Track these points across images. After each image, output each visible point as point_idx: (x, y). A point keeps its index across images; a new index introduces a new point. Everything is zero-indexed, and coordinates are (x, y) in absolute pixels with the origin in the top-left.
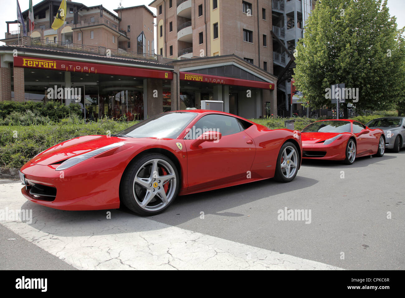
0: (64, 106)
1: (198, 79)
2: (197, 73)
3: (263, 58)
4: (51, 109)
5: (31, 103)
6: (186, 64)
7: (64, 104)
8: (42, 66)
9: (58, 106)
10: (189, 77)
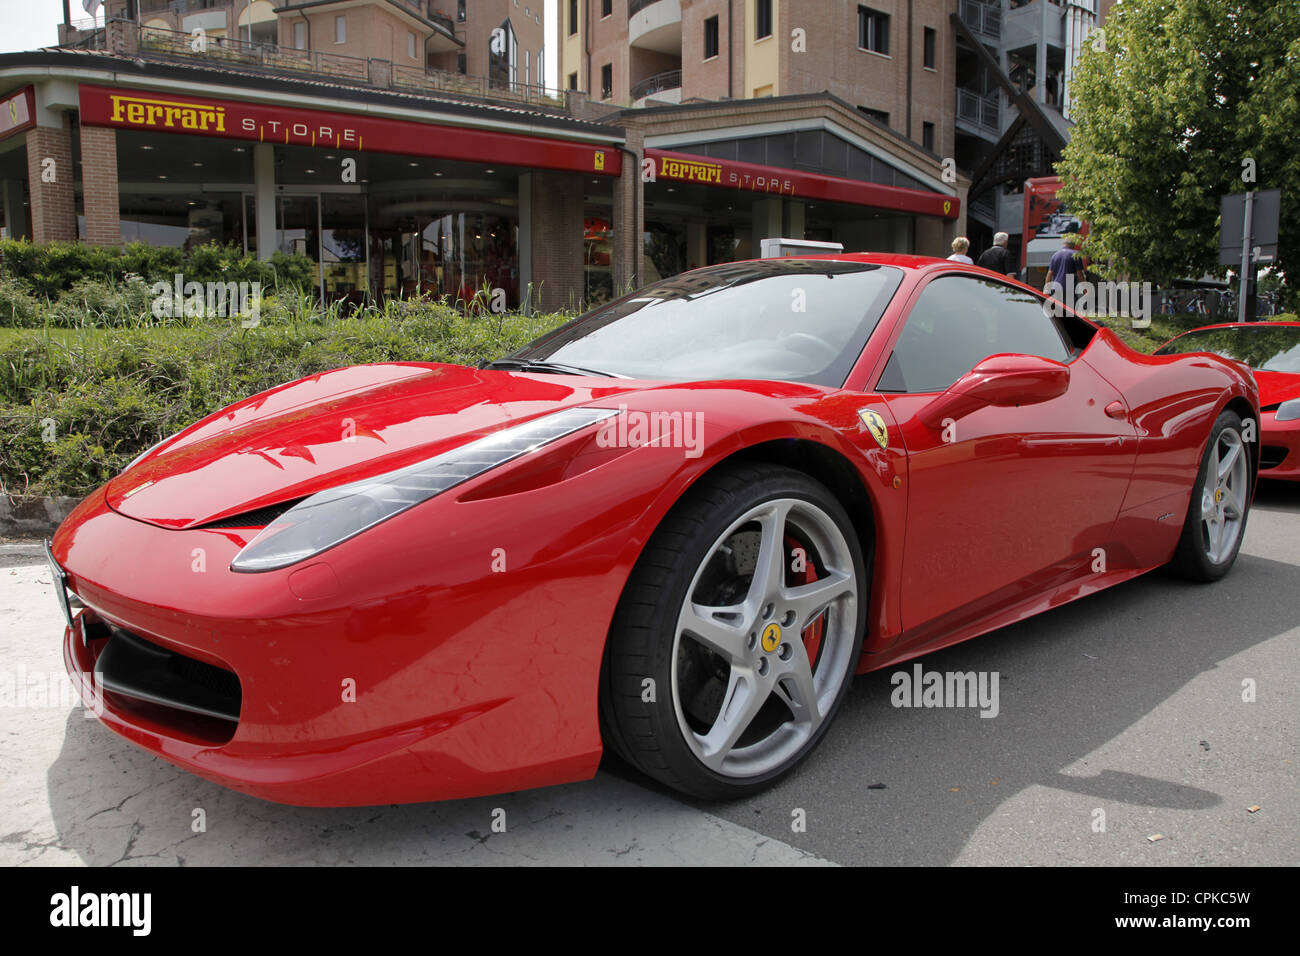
0: (255, 262)
1: (707, 177)
2: (703, 155)
3: (923, 111)
4: (208, 270)
5: (140, 251)
6: (668, 122)
7: (253, 253)
8: (177, 122)
9: (235, 260)
10: (674, 167)
